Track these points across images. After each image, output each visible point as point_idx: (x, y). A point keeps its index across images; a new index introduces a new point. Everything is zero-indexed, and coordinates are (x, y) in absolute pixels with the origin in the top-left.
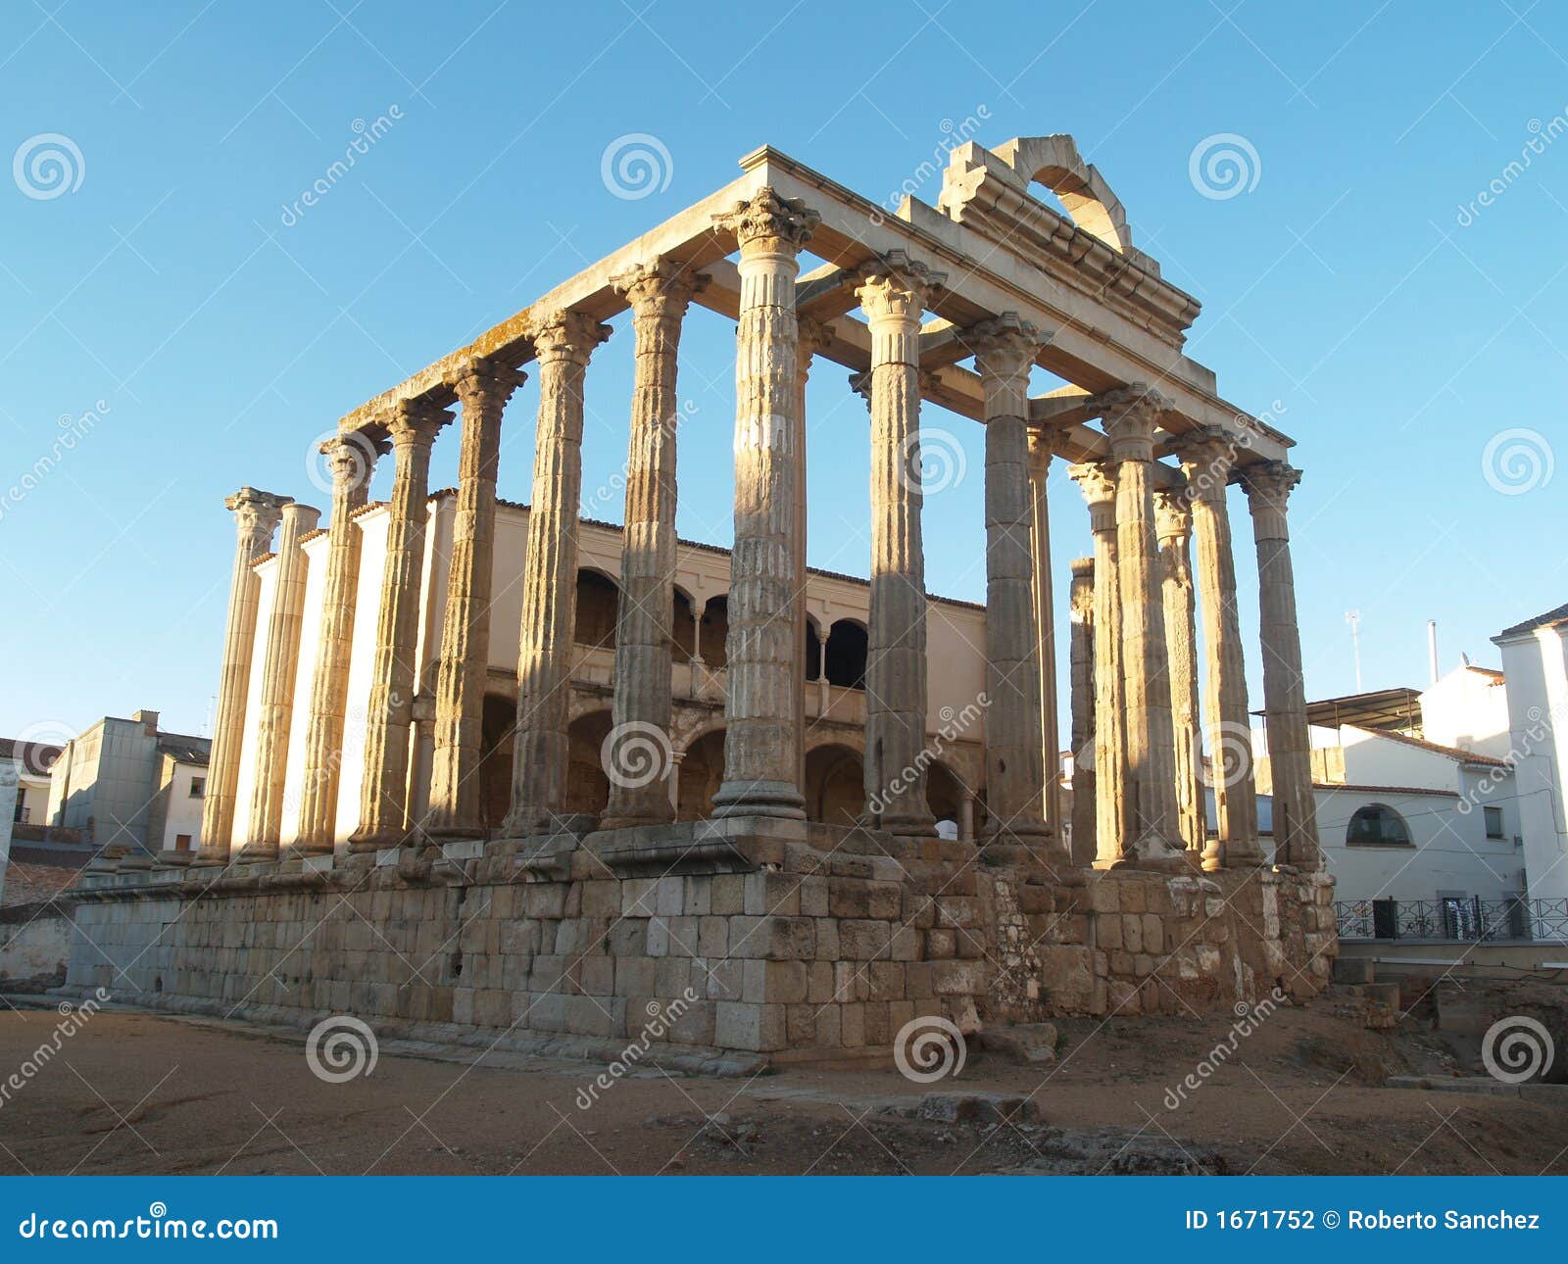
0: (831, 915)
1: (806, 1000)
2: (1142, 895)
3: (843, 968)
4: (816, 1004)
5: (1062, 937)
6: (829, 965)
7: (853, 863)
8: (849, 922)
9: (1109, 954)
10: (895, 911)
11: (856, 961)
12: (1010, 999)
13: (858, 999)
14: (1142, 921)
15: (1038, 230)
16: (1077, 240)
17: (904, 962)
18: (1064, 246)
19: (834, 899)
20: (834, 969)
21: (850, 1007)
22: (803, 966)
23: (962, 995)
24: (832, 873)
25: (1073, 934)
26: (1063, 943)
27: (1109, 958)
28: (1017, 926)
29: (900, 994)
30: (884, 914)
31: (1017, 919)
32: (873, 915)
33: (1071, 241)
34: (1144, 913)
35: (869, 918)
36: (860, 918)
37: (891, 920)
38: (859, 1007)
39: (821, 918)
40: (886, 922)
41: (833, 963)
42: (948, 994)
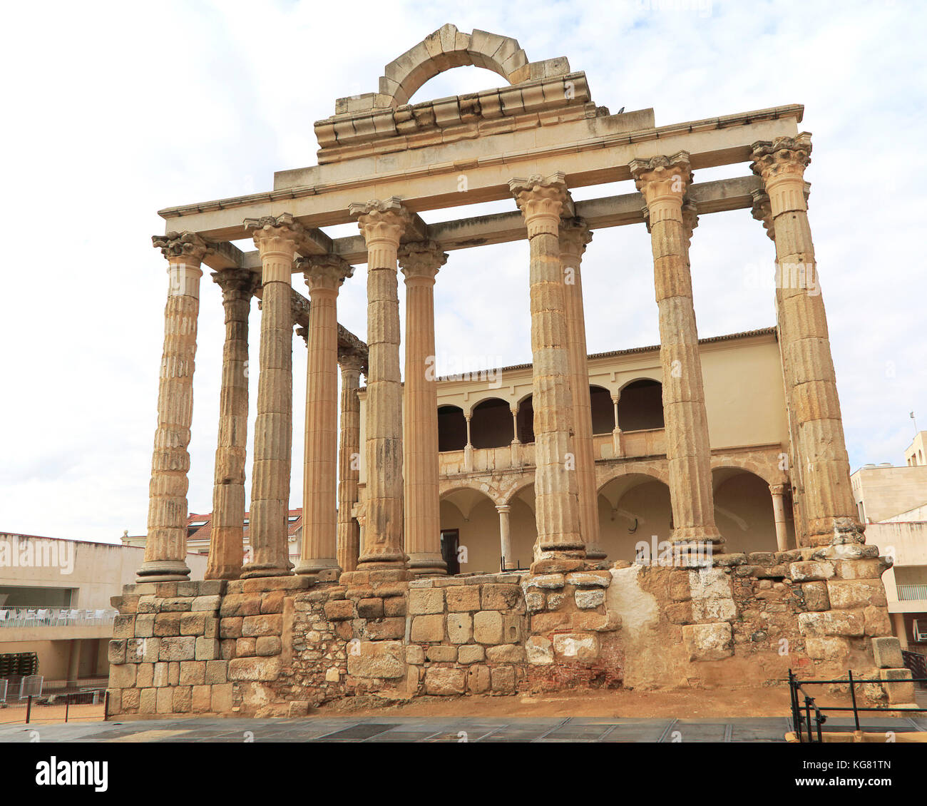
0: (154, 636)
1: (134, 686)
2: (476, 595)
3: (160, 666)
4: (142, 689)
5: (373, 636)
6: (151, 666)
7: (176, 604)
8: (166, 639)
9: (425, 645)
10: (198, 631)
11: (169, 662)
12: (304, 683)
13: (169, 685)
14: (473, 619)
15: (380, 130)
16: (417, 115)
17: (206, 661)
18: (411, 124)
19: (156, 628)
20: (154, 667)
21: (163, 689)
22: (135, 666)
23: (250, 681)
24: (161, 612)
25: (384, 634)
26: (371, 640)
27: (425, 650)
28: (319, 631)
29: (201, 681)
30: (190, 632)
31: (322, 626)
32: (182, 633)
33: (413, 117)
34: (477, 612)
35: (180, 635)
36: (173, 636)
37: (196, 636)
38: (170, 689)
39: (148, 638)
40: (194, 638)
41: (154, 664)
42: (239, 681)
